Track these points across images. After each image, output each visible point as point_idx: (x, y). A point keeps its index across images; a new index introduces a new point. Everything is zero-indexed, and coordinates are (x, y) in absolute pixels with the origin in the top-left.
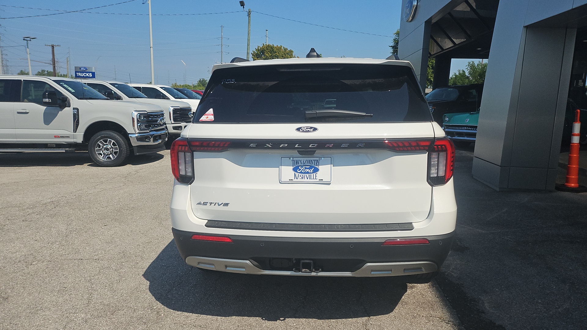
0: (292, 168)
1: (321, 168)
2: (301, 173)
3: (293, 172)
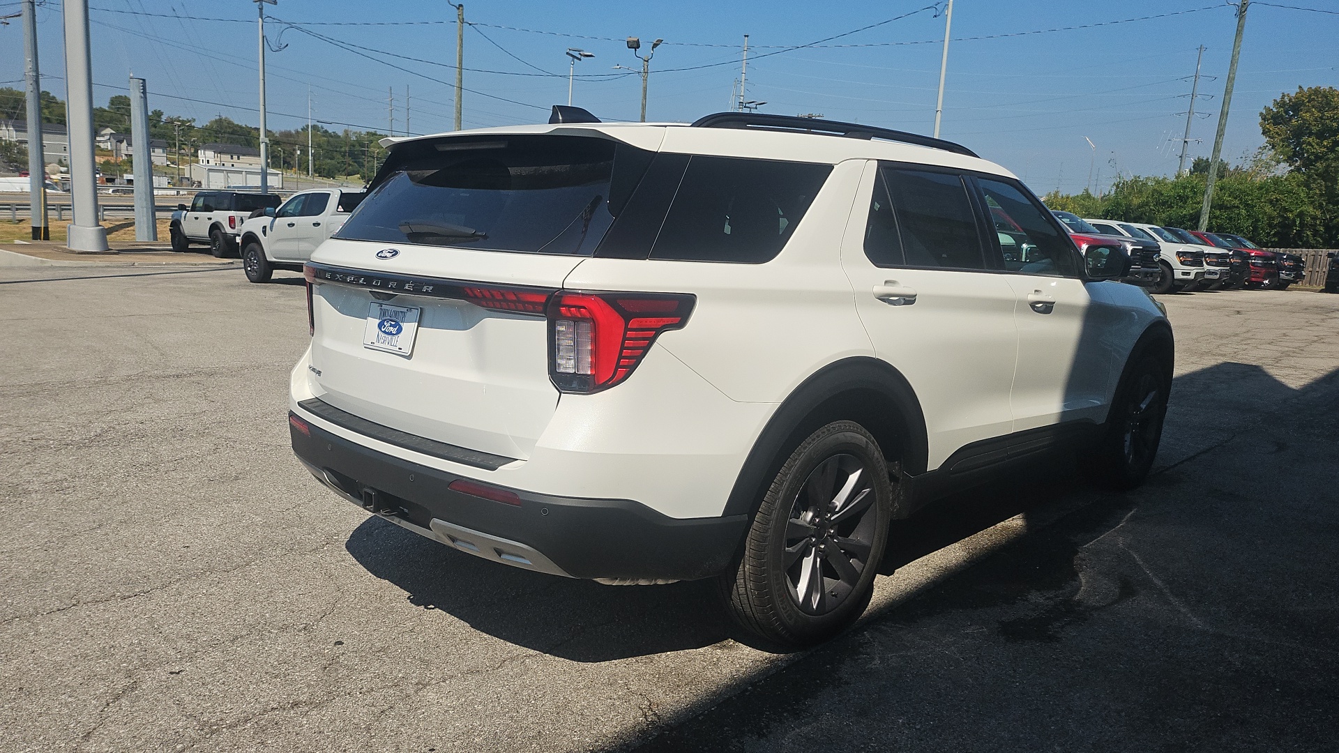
0: (378, 321)
1: (405, 326)
2: (385, 332)
3: (378, 330)
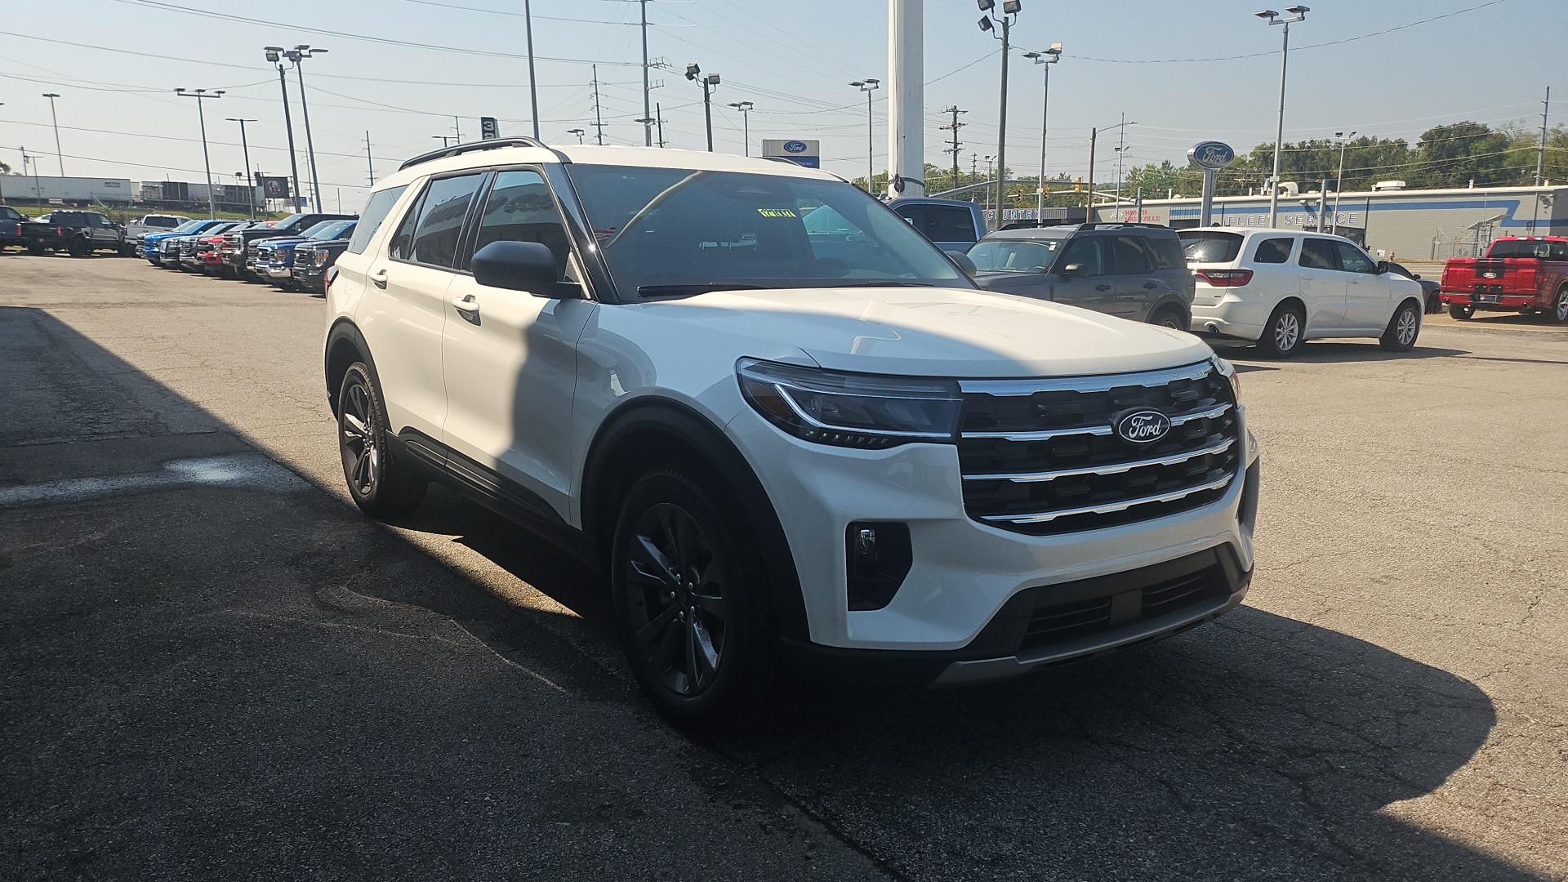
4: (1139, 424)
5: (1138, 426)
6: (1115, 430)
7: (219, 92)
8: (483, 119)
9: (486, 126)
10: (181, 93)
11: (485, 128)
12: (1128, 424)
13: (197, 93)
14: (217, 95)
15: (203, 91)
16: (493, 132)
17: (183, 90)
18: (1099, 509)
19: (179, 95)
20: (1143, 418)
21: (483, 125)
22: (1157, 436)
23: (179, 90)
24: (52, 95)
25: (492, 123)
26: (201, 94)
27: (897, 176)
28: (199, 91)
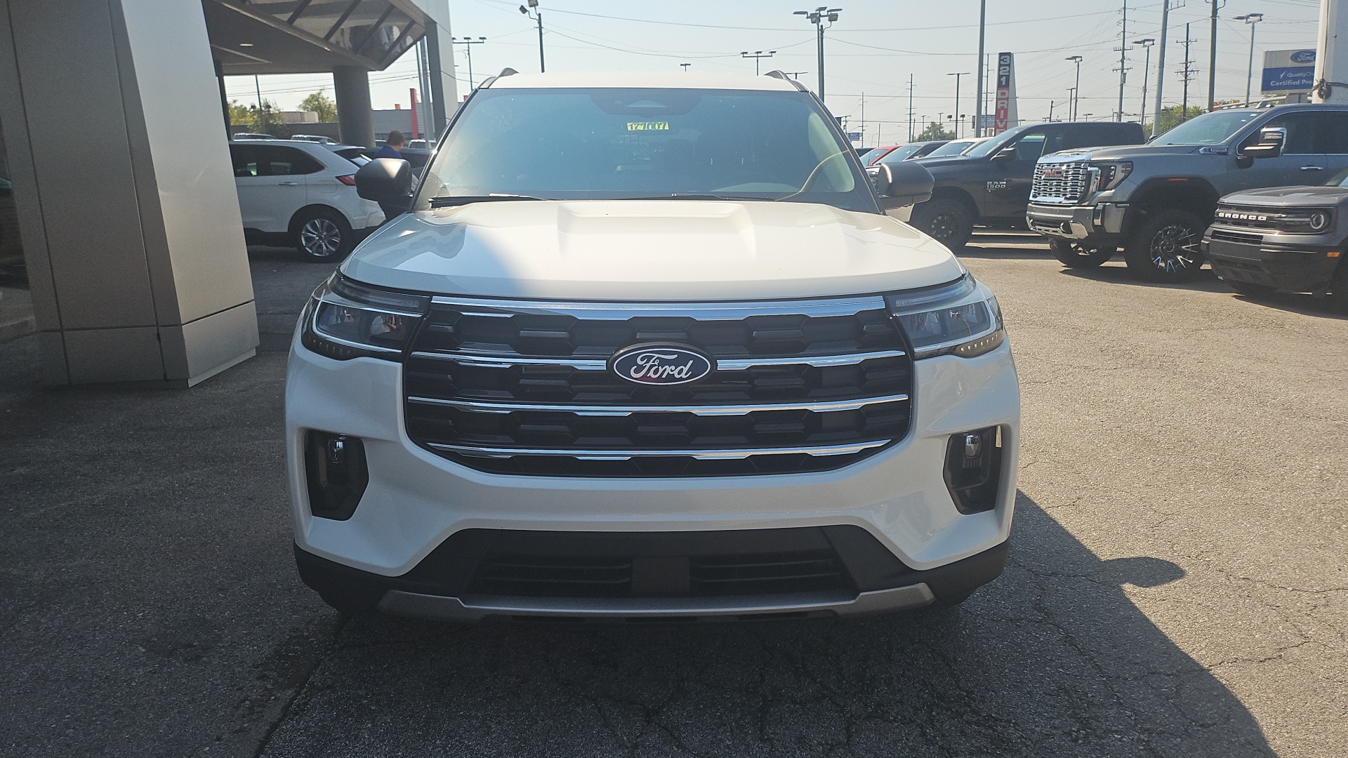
4: (651, 363)
5: (648, 365)
6: (610, 366)
7: (772, 52)
8: (1001, 54)
9: (1003, 60)
10: (745, 55)
11: (1002, 63)
12: (631, 361)
13: (756, 55)
14: (770, 54)
15: (761, 52)
16: (1009, 65)
17: (746, 53)
18: (583, 455)
19: (743, 57)
20: (657, 356)
21: (1000, 60)
22: (681, 379)
23: (743, 53)
24: (686, 65)
25: (1008, 57)
26: (759, 55)
27: (1323, 81)
28: (758, 53)
